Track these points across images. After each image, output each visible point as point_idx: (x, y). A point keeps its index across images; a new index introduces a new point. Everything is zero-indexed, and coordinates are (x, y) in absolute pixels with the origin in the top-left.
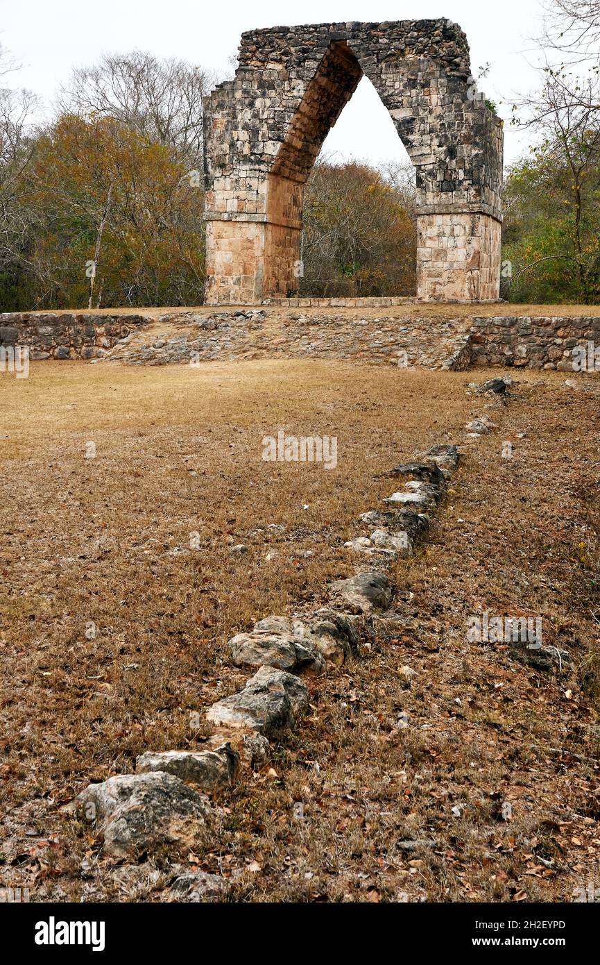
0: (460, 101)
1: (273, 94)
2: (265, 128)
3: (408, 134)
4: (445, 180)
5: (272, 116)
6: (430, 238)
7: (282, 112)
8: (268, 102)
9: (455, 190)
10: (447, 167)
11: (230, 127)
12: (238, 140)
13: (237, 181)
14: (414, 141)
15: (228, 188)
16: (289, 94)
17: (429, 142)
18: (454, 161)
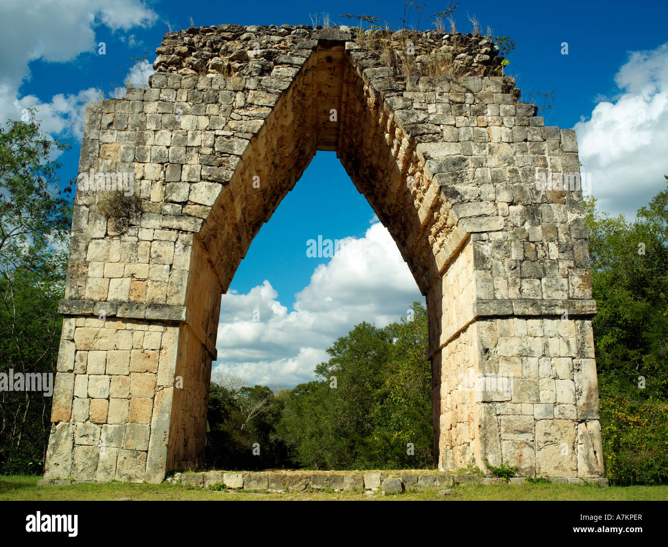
0: (539, 138)
1: (213, 109)
2: (195, 160)
3: (455, 180)
4: (525, 258)
5: (210, 142)
6: (506, 359)
7: (228, 137)
8: (204, 122)
9: (545, 275)
10: (527, 238)
11: (131, 158)
12: (143, 178)
13: (135, 247)
14: (466, 193)
15: (115, 257)
16: (242, 112)
17: (492, 196)
18: (539, 228)
